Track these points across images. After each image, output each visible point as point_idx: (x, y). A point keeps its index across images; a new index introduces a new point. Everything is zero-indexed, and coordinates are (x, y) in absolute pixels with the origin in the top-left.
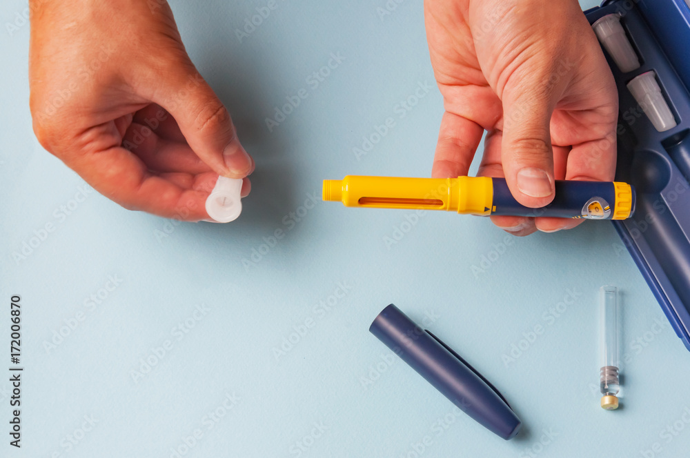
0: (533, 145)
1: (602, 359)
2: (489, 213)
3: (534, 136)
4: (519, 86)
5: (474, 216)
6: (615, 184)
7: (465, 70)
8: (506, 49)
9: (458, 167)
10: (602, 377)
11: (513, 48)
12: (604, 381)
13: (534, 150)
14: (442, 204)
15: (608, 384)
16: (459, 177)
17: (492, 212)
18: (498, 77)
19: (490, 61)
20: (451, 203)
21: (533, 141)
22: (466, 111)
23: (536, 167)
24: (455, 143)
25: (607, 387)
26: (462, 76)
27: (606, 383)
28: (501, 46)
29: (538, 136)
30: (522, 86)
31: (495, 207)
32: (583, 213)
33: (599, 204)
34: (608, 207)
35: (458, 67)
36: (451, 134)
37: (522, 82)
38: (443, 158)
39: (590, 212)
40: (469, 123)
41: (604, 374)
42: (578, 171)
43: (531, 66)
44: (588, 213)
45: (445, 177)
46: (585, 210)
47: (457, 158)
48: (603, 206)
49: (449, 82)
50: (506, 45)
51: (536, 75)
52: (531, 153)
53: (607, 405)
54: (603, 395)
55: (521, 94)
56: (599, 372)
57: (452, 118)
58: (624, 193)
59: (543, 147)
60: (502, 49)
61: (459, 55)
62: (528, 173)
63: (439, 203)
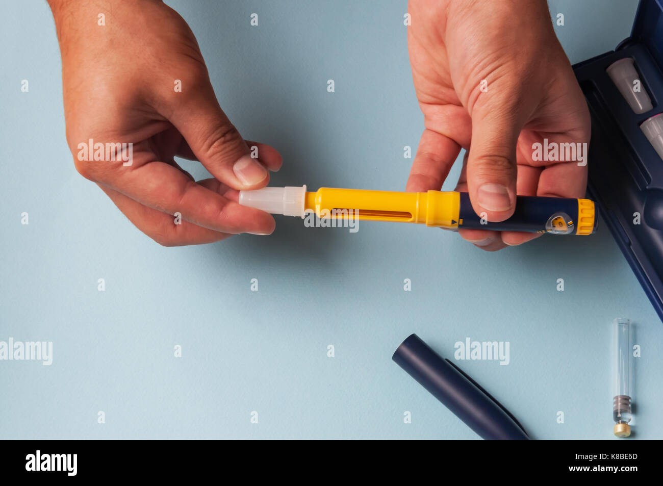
0: (495, 162)
1: (615, 388)
2: (456, 227)
3: (496, 153)
4: (486, 105)
5: (441, 229)
6: (580, 201)
7: (444, 90)
8: (477, 69)
9: (431, 182)
10: (615, 405)
11: (483, 69)
12: (617, 410)
13: (496, 167)
14: (411, 217)
15: (621, 413)
16: (429, 191)
17: (460, 226)
18: (469, 96)
19: (462, 81)
20: (419, 216)
21: (495, 158)
22: (444, 129)
23: (497, 182)
24: (431, 159)
25: (619, 415)
26: (441, 96)
27: (619, 411)
28: (472, 66)
29: (501, 154)
30: (489, 106)
31: (461, 220)
32: (547, 228)
33: (562, 220)
34: (570, 222)
35: (438, 87)
36: (429, 149)
37: (490, 101)
38: (418, 172)
39: (554, 227)
40: (446, 139)
41: (616, 403)
42: (549, 189)
43: (499, 86)
44: (552, 228)
45: (415, 190)
46: (549, 225)
47: (432, 172)
48: (567, 221)
49: (429, 101)
50: (475, 66)
51: (503, 96)
52: (492, 169)
53: (620, 433)
54: (615, 423)
55: (488, 113)
56: (612, 401)
57: (430, 135)
58: (587, 209)
59: (506, 164)
60: (473, 70)
61: (438, 75)
62: (490, 188)
63: (407, 215)
